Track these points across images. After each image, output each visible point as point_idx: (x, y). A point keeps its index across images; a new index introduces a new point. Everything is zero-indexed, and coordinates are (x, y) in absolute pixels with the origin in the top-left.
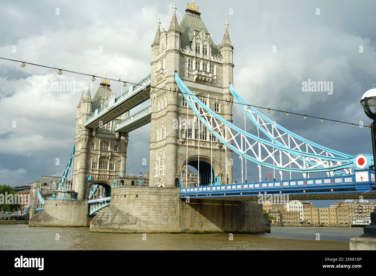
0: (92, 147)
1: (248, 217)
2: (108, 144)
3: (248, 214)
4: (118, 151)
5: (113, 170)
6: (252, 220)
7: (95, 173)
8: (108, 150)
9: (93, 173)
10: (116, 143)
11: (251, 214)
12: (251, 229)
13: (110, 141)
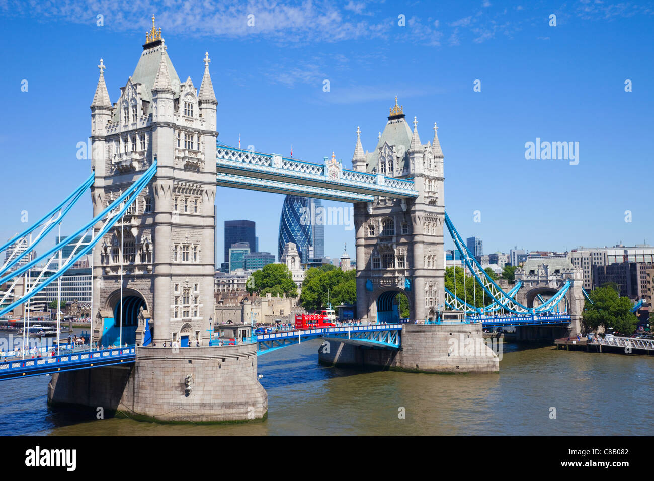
0: (371, 232)
1: (143, 388)
2: (393, 224)
3: (144, 384)
4: (408, 234)
5: (404, 267)
6: (150, 394)
7: (377, 275)
8: (393, 234)
9: (375, 275)
10: (404, 219)
11: (147, 384)
12: (147, 409)
13: (395, 218)
